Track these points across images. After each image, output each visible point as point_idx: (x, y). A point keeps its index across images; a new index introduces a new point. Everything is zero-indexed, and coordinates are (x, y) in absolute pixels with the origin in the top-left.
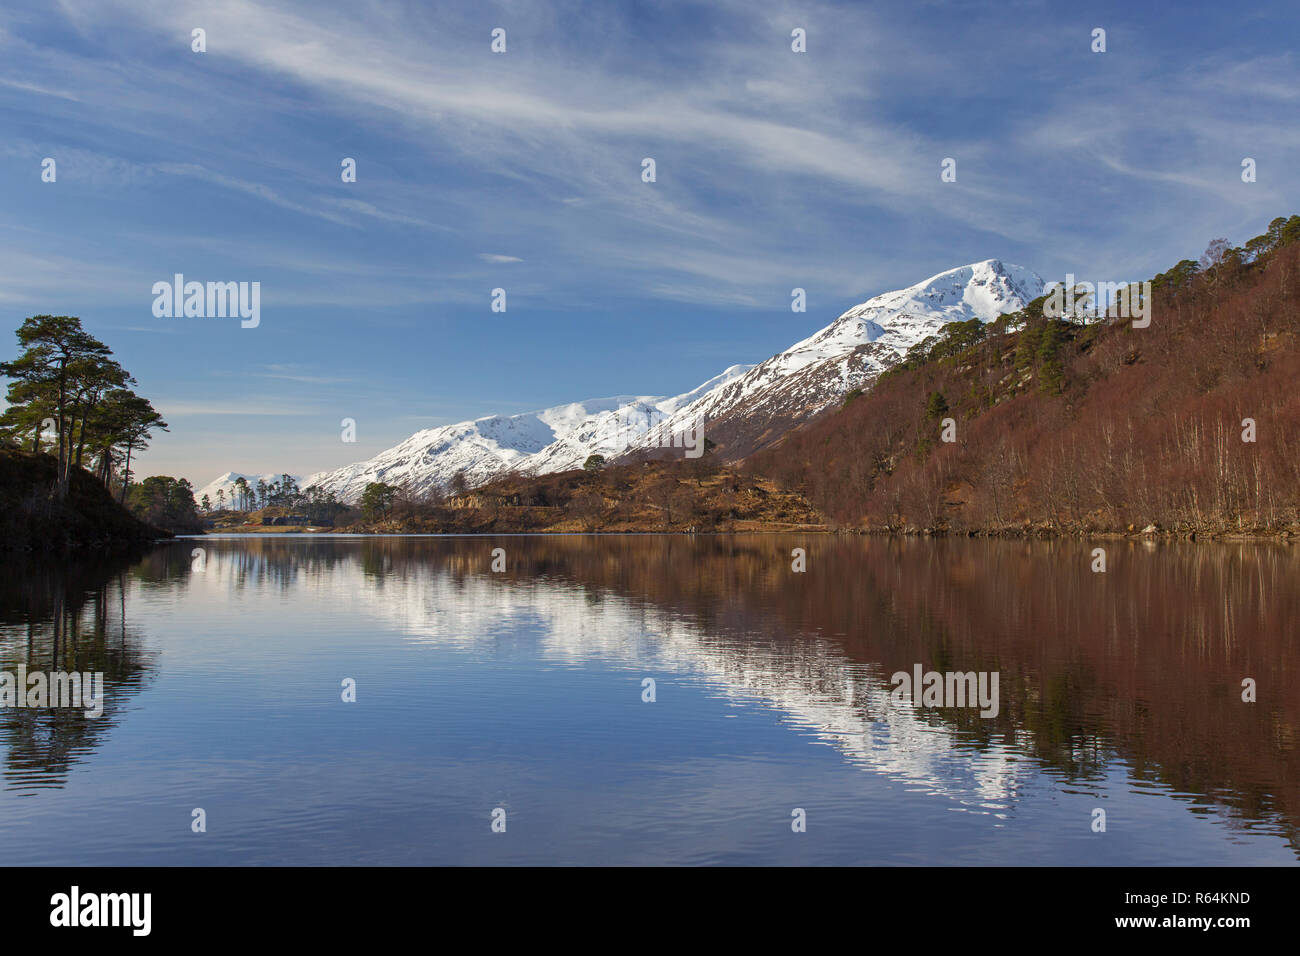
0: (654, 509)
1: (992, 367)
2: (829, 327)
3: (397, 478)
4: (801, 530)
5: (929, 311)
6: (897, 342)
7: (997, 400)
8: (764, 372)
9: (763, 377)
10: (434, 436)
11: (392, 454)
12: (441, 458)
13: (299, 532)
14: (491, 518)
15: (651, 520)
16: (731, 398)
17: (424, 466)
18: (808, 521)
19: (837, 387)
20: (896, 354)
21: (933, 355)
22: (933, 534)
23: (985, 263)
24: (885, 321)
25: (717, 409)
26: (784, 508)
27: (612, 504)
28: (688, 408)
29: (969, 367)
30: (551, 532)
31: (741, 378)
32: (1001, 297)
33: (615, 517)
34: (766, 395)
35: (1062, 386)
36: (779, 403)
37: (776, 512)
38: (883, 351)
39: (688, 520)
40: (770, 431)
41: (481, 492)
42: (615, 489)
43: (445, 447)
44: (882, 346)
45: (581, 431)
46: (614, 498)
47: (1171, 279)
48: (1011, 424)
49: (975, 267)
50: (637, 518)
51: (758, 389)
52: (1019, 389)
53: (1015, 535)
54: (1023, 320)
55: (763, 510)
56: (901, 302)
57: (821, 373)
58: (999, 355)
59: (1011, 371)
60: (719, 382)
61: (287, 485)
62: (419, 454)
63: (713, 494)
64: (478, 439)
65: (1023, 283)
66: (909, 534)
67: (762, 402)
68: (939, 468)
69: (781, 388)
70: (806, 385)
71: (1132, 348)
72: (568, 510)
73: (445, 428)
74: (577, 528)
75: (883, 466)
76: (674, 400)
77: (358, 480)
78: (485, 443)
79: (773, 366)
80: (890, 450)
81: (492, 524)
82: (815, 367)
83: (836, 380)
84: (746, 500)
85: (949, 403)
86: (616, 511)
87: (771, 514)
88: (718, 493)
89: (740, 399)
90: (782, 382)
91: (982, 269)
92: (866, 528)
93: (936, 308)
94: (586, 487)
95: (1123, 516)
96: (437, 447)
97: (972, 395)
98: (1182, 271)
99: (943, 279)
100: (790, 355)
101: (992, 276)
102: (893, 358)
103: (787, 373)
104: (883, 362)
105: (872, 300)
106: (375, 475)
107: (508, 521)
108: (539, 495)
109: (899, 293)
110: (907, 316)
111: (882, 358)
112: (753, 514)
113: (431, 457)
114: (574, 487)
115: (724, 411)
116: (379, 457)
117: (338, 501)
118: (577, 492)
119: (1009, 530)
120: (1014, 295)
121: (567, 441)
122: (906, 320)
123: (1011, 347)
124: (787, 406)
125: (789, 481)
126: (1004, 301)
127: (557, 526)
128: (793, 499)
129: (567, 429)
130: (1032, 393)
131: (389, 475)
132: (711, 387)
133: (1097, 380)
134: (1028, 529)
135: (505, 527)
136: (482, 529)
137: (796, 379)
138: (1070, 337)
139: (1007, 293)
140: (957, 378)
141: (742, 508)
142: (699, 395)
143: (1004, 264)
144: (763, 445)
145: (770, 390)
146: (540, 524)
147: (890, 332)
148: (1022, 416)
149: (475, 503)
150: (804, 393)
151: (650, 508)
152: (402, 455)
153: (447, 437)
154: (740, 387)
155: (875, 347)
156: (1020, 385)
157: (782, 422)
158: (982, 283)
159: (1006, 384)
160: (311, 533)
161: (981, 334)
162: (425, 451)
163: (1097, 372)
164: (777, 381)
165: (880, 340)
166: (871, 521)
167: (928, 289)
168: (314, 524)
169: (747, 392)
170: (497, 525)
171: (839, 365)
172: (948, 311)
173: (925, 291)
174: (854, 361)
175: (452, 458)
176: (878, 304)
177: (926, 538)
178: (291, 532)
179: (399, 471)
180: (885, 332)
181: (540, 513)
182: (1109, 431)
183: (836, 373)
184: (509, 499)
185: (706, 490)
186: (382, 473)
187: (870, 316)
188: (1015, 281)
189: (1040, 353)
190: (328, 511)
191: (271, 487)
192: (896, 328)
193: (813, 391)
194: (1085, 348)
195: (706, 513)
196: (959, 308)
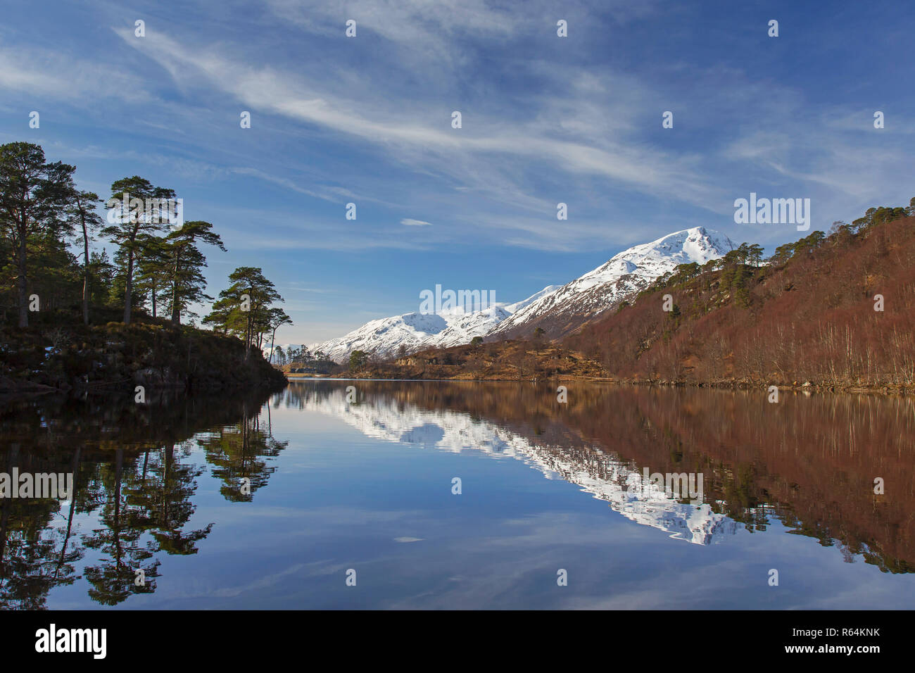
0: (513, 367)
1: (705, 290)
2: (605, 265)
3: (358, 347)
4: (598, 381)
5: (663, 256)
6: (644, 273)
7: (709, 309)
8: (567, 290)
9: (567, 292)
10: (379, 324)
11: (356, 334)
12: (382, 336)
13: (311, 377)
14: (421, 371)
15: (512, 374)
16: (548, 304)
17: (373, 341)
18: (600, 376)
19: (610, 299)
20: (644, 281)
21: (670, 283)
22: (676, 384)
23: (696, 228)
24: (637, 262)
25: (541, 311)
26: (587, 368)
27: (489, 364)
28: (523, 310)
29: (691, 290)
30: (454, 380)
31: (554, 293)
32: (705, 248)
33: (491, 371)
34: (569, 303)
35: (748, 302)
36: (576, 308)
37: (582, 370)
38: (636, 279)
39: (532, 374)
40: (571, 324)
41: (415, 356)
42: (490, 356)
43: (385, 330)
44: (636, 276)
45: (462, 322)
46: (490, 361)
47: (809, 241)
48: (719, 323)
49: (689, 231)
50: (503, 373)
51: (564, 300)
52: (722, 303)
53: (725, 386)
54: (722, 263)
55: (575, 369)
56: (647, 251)
57: (601, 291)
58: (709, 283)
59: (716, 293)
60: (541, 295)
61: (303, 351)
62: (370, 334)
63: (546, 360)
64: (404, 326)
65: (717, 240)
66: (662, 384)
67: (567, 307)
68: (678, 347)
69: (578, 298)
70: (592, 297)
71: (788, 281)
72: (464, 367)
73: (385, 319)
74: (469, 378)
75: (643, 345)
76: (515, 305)
77: (336, 348)
78: (407, 328)
79: (573, 286)
80: (647, 337)
81: (422, 374)
82: (597, 287)
83: (609, 295)
84: (565, 363)
85: (681, 311)
86: (491, 368)
87: (580, 372)
88: (549, 359)
89: (553, 305)
90: (578, 296)
91: (694, 232)
92: (636, 380)
93: (666, 255)
94: (473, 355)
95: (789, 376)
96: (380, 330)
97: (694, 306)
98: (815, 237)
99: (671, 238)
100: (582, 280)
101: (699, 236)
102: (642, 283)
103: (581, 291)
104: (637, 285)
105: (630, 249)
106: (346, 345)
107: (430, 373)
108: (448, 359)
109: (647, 245)
110: (650, 259)
111: (636, 283)
112: (569, 372)
113: (378, 335)
114: (467, 354)
115: (544, 312)
116: (348, 336)
117: (331, 360)
118: (469, 357)
119: (722, 383)
120: (712, 247)
121: (454, 327)
122: (650, 261)
123: (716, 279)
124: (581, 309)
125: (589, 354)
126: (706, 250)
127: (458, 376)
128: (592, 363)
129: (454, 321)
130: (730, 306)
131: (353, 346)
132: (536, 298)
133: (768, 299)
134: (734, 383)
135: (429, 376)
136: (416, 377)
137: (586, 294)
138: (751, 274)
139: (708, 246)
140: (685, 296)
141: (563, 368)
142: (529, 302)
143: (706, 229)
144: (567, 331)
145: (571, 300)
146: (448, 375)
147: (640, 268)
148: (725, 319)
149: (411, 362)
150: (591, 302)
151: (510, 367)
152: (361, 334)
153: (386, 325)
154: (554, 298)
155: (632, 276)
156: (722, 301)
157: (578, 319)
158: (693, 240)
159: (714, 300)
160: (317, 378)
161: (698, 271)
162: (374, 332)
163: (769, 295)
164: (575, 296)
165: (634, 272)
166: (639, 376)
167: (662, 243)
168: (318, 373)
169: (557, 301)
170: (425, 375)
171: (611, 286)
172: (674, 256)
173: (660, 244)
174: (620, 284)
175: (389, 336)
176: (633, 252)
177: (673, 387)
178: (306, 377)
179: (359, 343)
180: (637, 267)
181: (448, 368)
182: (781, 329)
183: (610, 291)
184: (431, 360)
185: (541, 357)
186: (349, 344)
187: (628, 259)
188: (713, 239)
189: (734, 283)
190: (326, 365)
191: (295, 352)
192: (643, 266)
193: (596, 301)
194: (761, 280)
195: (542, 370)
196: (680, 254)
